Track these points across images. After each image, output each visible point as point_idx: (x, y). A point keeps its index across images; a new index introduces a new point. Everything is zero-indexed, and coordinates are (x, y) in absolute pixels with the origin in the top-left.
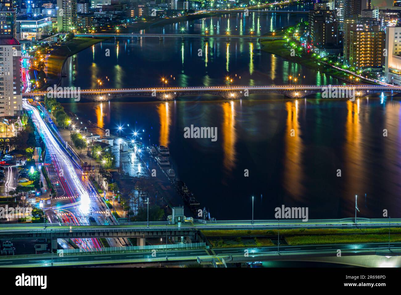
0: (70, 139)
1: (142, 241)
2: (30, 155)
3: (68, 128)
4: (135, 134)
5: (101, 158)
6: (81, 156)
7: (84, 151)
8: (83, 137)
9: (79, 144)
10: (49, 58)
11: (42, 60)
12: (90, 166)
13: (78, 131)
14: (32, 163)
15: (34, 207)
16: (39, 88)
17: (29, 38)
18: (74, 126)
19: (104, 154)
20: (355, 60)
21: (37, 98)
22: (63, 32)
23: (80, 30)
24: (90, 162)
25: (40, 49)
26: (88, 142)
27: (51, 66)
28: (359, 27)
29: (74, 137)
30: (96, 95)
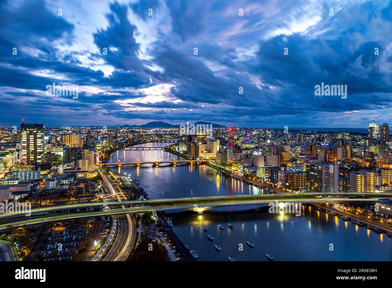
0: (110, 178)
1: (131, 206)
2: (99, 182)
3: (110, 174)
4: (130, 175)
5: (119, 182)
6: (114, 182)
7: (114, 181)
8: (114, 177)
9: (113, 179)
10: (105, 154)
11: (102, 155)
12: (116, 185)
13: (113, 175)
14: (99, 185)
15: (99, 197)
16: (102, 163)
17: (99, 149)
18: (112, 174)
19: (120, 181)
20: (190, 153)
21: (101, 166)
22: (109, 147)
23: (114, 146)
24: (116, 184)
25: (102, 152)
26: (116, 178)
27: (105, 157)
28: (192, 144)
29: (112, 177)
30: (118, 165)
